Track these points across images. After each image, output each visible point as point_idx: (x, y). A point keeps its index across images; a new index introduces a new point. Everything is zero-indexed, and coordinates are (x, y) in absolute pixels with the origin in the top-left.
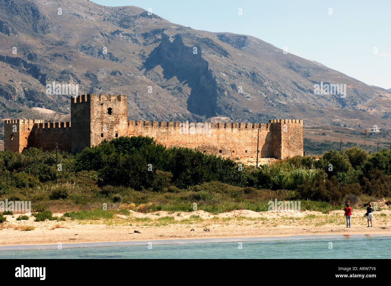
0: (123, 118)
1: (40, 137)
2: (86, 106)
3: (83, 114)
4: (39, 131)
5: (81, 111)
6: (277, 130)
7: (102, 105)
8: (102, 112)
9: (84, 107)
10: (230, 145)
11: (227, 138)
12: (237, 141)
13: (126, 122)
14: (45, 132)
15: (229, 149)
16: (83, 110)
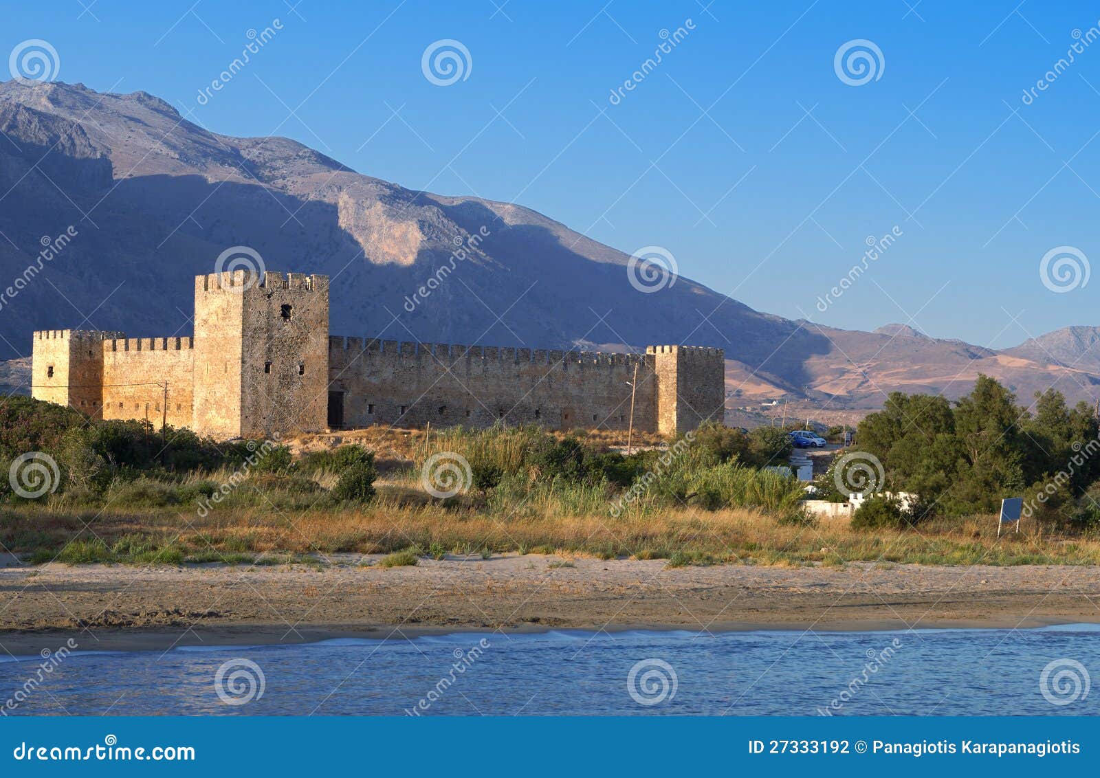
0: (318, 330)
1: (119, 371)
2: (231, 299)
3: (224, 319)
4: (115, 358)
5: (220, 312)
6: (667, 371)
7: (269, 297)
8: (269, 314)
9: (228, 302)
10: (560, 401)
11: (554, 385)
12: (574, 391)
13: (324, 340)
14: (129, 361)
15: (558, 411)
16: (223, 309)
